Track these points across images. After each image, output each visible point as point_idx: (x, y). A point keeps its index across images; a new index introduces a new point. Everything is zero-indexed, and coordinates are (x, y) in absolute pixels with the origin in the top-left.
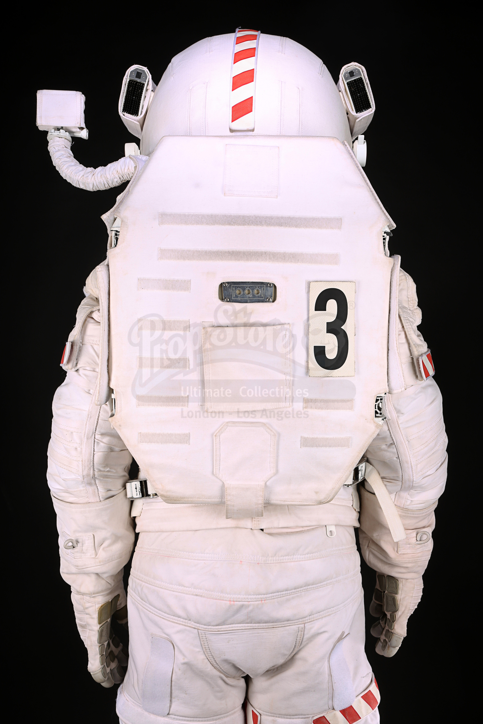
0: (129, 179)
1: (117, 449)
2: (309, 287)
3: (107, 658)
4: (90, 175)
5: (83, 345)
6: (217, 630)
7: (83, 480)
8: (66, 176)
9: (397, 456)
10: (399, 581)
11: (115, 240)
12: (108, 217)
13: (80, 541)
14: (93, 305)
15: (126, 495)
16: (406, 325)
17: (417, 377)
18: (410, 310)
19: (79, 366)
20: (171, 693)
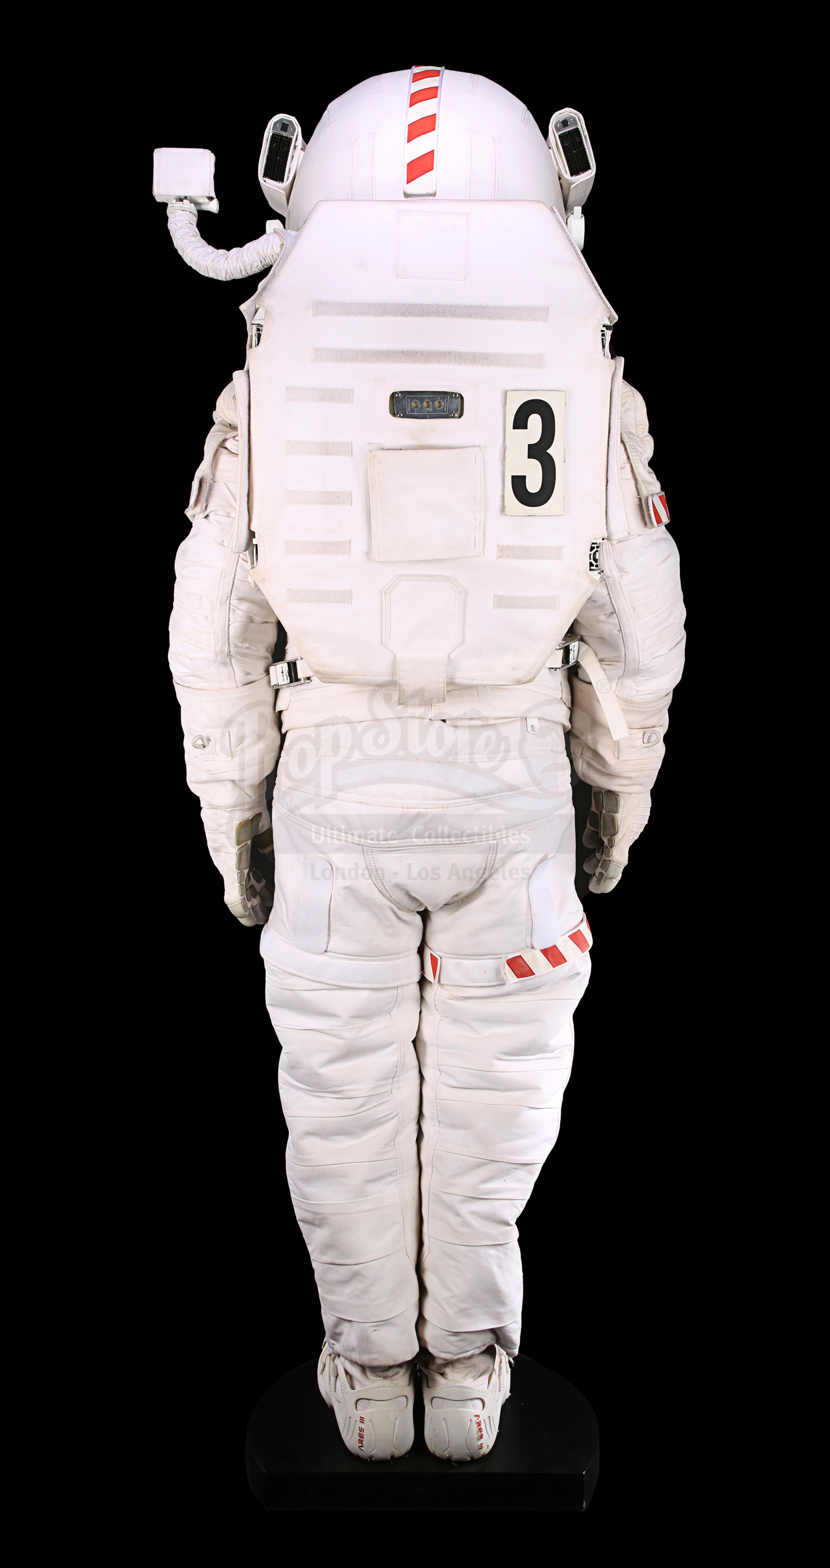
0: (273, 262)
1: (258, 619)
2: (506, 398)
3: (247, 889)
4: (222, 259)
5: (215, 483)
6: (386, 846)
7: (215, 659)
8: (191, 261)
9: (619, 629)
10: (620, 797)
11: (257, 339)
12: (248, 307)
13: (211, 739)
14: (226, 432)
15: (269, 682)
16: (632, 455)
17: (645, 524)
18: (638, 437)
19: (209, 510)
20: (329, 925)
